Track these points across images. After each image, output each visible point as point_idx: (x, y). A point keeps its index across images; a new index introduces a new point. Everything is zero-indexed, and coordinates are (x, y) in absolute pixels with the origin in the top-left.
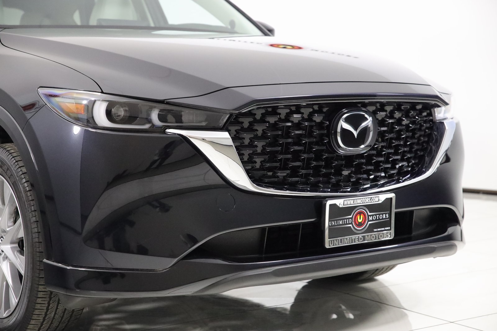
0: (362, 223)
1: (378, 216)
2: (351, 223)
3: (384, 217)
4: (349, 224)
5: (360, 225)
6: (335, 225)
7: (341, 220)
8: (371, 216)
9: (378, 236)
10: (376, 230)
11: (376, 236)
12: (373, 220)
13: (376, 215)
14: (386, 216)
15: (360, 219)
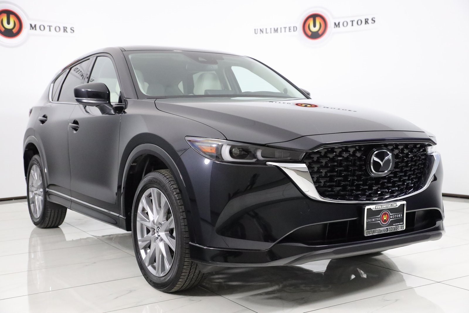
0: (386, 220)
1: (395, 215)
2: (380, 220)
3: (399, 216)
4: (379, 221)
5: (385, 221)
7: (373, 218)
8: (391, 215)
9: (396, 228)
10: (394, 224)
11: (394, 228)
12: (393, 218)
13: (394, 215)
14: (400, 216)
15: (385, 218)
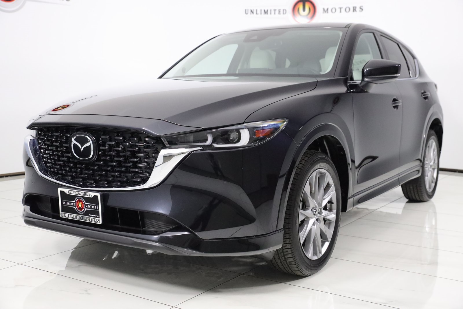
0: (82, 208)
1: (91, 206)
2: (75, 206)
3: (95, 208)
6: (66, 205)
8: (87, 204)
